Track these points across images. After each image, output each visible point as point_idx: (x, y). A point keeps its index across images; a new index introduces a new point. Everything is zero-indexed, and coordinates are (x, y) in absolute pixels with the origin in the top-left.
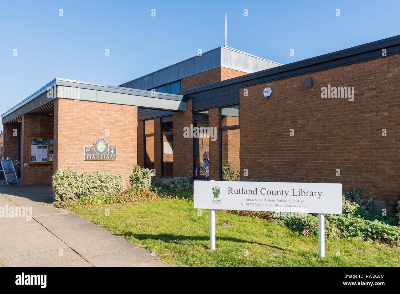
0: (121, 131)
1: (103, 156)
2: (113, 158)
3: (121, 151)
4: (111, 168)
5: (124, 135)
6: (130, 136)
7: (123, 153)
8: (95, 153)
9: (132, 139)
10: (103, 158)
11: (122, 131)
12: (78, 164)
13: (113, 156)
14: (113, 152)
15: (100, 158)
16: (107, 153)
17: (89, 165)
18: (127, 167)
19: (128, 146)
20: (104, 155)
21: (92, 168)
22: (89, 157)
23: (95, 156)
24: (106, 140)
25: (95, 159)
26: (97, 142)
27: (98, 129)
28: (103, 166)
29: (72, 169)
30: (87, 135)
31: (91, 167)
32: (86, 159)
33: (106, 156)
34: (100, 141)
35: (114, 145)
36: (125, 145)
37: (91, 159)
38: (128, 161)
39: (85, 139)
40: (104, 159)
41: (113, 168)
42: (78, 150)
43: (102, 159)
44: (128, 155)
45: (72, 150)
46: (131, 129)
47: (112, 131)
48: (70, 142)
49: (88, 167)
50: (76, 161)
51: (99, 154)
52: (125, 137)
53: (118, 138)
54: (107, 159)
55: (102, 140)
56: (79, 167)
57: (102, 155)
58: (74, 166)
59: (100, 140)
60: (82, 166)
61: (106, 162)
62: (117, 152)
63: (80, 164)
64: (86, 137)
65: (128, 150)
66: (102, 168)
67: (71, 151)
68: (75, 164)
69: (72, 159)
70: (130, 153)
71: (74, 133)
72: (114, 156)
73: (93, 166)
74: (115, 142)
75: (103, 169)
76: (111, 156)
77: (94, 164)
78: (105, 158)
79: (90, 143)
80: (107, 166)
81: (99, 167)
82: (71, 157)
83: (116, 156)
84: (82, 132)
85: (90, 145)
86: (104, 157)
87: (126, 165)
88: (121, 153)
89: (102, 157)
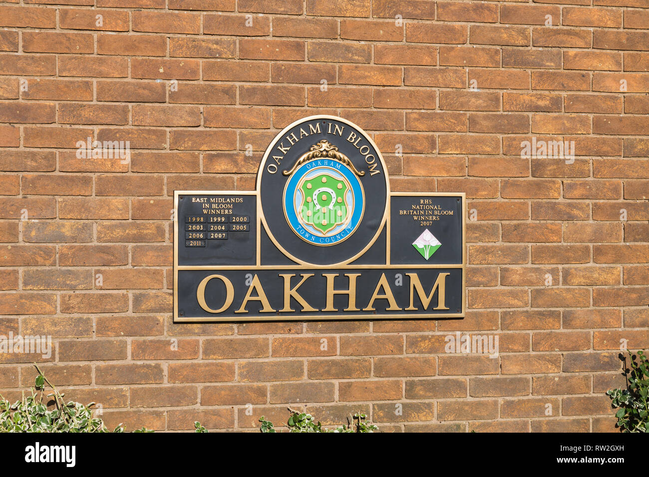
0: (505, 64)
1: (342, 281)
2: (435, 301)
3: (506, 237)
4: (419, 391)
5: (527, 97)
6: (584, 100)
7: (521, 257)
8: (271, 255)
9: (598, 127)
10: (341, 302)
11: (514, 59)
12: (122, 355)
13: (428, 278)
14: (427, 242)
15: (318, 301)
16: (377, 254)
17: (217, 360)
18: (555, 374)
19: (571, 187)
20: (353, 277)
21: (245, 383)
22: (216, 294)
23: (272, 282)
24: (365, 140)
25: (267, 308)
26: (290, 160)
27: (299, 47)
28: (344, 370)
29: (72, 395)
30: (193, 96)
31: (237, 381)
32: (188, 305)
33: (368, 281)
34: (315, 150)
35: (448, 187)
36: (538, 186)
37: (230, 311)
38: (568, 320)
39: (178, 138)
40: (352, 306)
41: (434, 388)
42: (118, 233)
43: (330, 307)
44: (567, 274)
45: (68, 228)
46: (598, 42)
47: (427, 60)
48: (50, 158)
49: (214, 377)
50: (103, 327)
51: (304, 265)
52: (537, 109)
53: (473, 121)
54: (382, 305)
55: (335, 140)
56: (130, 375)
57: (331, 277)
58: (88, 370)
59: (315, 139)
60: (158, 369)
61: (370, 331)
62: (468, 246)
63: (141, 349)
64: (192, 113)
65: (564, 226)
66: (336, 382)
67: (61, 238)
68: (93, 352)
69: (66, 309)
70: (583, 255)
71: (88, 85)
72: (441, 279)
73: (254, 372)
74: (453, 153)
75: (345, 391)
76: (415, 279)
77: (260, 349)
78: (362, 301)
79: (222, 166)
80: (380, 370)
81: (305, 379)
82: (58, 296)
83: (455, 280)
84: (157, 75)
85: (225, 185)
86: (352, 291)
87: (554, 361)
88: (506, 252)
89: (331, 292)
